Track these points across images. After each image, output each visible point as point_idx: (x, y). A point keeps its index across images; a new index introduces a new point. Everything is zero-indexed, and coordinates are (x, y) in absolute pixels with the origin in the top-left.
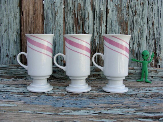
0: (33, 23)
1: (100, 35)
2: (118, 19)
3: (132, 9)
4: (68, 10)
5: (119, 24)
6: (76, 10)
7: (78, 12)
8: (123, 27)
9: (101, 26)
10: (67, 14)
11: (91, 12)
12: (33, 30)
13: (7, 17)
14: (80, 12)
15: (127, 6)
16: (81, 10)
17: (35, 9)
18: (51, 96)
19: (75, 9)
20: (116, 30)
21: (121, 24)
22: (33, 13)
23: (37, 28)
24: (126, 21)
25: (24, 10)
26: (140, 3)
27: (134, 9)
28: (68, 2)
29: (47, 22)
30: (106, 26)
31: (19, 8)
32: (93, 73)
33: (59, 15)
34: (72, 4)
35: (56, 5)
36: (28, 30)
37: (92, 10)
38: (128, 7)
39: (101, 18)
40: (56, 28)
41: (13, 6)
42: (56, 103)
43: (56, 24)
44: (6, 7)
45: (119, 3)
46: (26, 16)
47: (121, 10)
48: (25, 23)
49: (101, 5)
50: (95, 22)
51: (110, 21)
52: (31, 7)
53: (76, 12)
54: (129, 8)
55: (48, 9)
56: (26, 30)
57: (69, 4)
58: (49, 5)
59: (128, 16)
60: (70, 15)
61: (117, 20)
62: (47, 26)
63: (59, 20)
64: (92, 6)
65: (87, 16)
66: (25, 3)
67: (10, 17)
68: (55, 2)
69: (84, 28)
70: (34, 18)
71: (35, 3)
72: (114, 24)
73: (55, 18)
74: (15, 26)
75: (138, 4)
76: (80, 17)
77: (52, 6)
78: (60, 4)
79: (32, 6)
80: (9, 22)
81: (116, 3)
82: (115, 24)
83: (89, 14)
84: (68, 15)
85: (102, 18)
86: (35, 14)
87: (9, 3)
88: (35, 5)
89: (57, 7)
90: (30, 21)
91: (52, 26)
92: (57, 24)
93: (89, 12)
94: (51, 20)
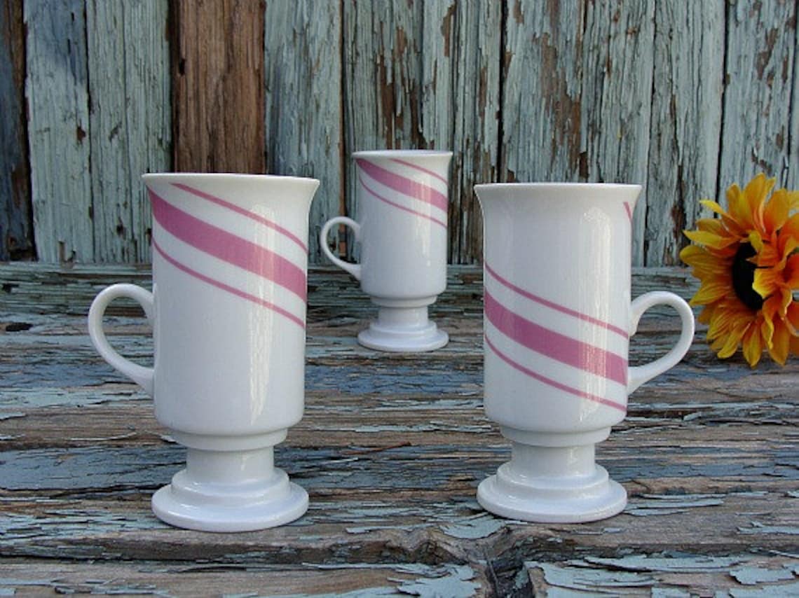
0: (226, 102)
1: (477, 151)
2: (543, 92)
3: (596, 52)
4: (357, 54)
5: (547, 108)
6: (388, 55)
7: (393, 61)
8: (561, 117)
9: (482, 114)
10: (353, 71)
11: (444, 64)
12: (223, 129)
13: (120, 80)
14: (401, 61)
15: (578, 40)
16: (404, 56)
17: (233, 51)
18: (322, 364)
19: (383, 49)
20: (537, 131)
21: (553, 107)
22: (222, 65)
23: (239, 121)
24: (573, 95)
25: (187, 52)
26: (623, 28)
27: (604, 50)
28: (359, 23)
29: (276, 99)
30: (500, 115)
31: (166, 44)
32: (456, 289)
33: (325, 71)
34: (373, 32)
35: (312, 34)
36: (205, 128)
37: (447, 53)
38: (580, 45)
39: (483, 84)
40: (311, 121)
41: (145, 40)
42: (351, 384)
43: (313, 107)
44: (118, 41)
45: (547, 29)
46: (196, 78)
47: (556, 57)
48: (192, 104)
49: (482, 37)
50: (460, 101)
51: (516, 97)
52: (217, 44)
53: (388, 63)
54: (585, 49)
55: (280, 49)
56: (198, 129)
57: (359, 30)
58: (286, 36)
59: (579, 77)
60: (364, 72)
61: (540, 93)
62: (278, 117)
63: (325, 92)
64: (447, 40)
65: (428, 76)
66: (192, 25)
67: (133, 78)
68: (308, 25)
69: (417, 120)
70: (230, 83)
71: (232, 25)
72: (529, 108)
73: (309, 85)
74: (150, 112)
75: (616, 34)
76: (403, 80)
77: (298, 40)
78: (329, 31)
79: (218, 37)
80: (127, 100)
81: (538, 30)
82: (532, 110)
83: (435, 71)
84: (358, 74)
85: (486, 84)
86: (229, 67)
87: (130, 23)
88: (232, 37)
89: (317, 45)
90: (212, 96)
91: (296, 114)
92: (318, 106)
93: (436, 62)
94: (295, 92)
